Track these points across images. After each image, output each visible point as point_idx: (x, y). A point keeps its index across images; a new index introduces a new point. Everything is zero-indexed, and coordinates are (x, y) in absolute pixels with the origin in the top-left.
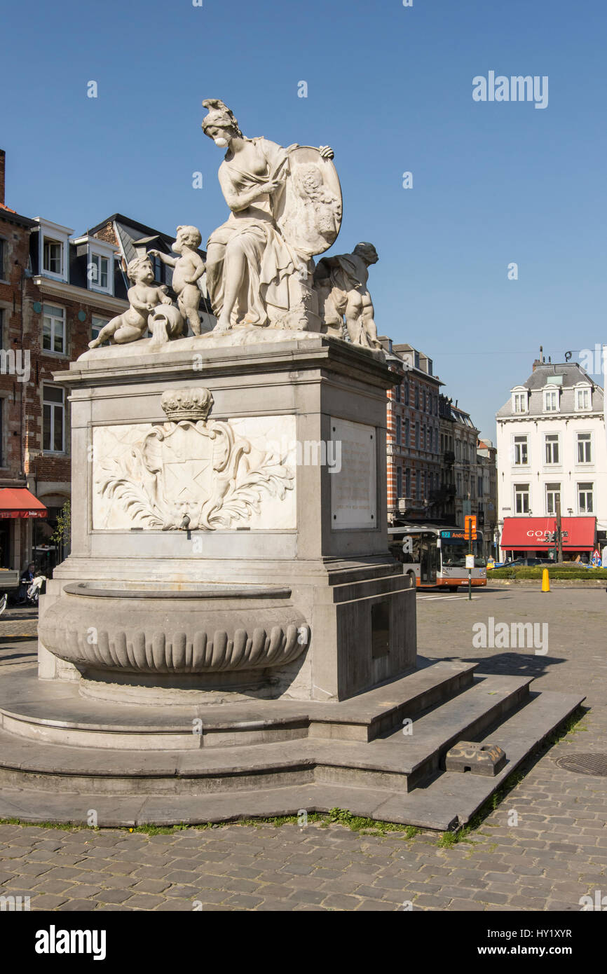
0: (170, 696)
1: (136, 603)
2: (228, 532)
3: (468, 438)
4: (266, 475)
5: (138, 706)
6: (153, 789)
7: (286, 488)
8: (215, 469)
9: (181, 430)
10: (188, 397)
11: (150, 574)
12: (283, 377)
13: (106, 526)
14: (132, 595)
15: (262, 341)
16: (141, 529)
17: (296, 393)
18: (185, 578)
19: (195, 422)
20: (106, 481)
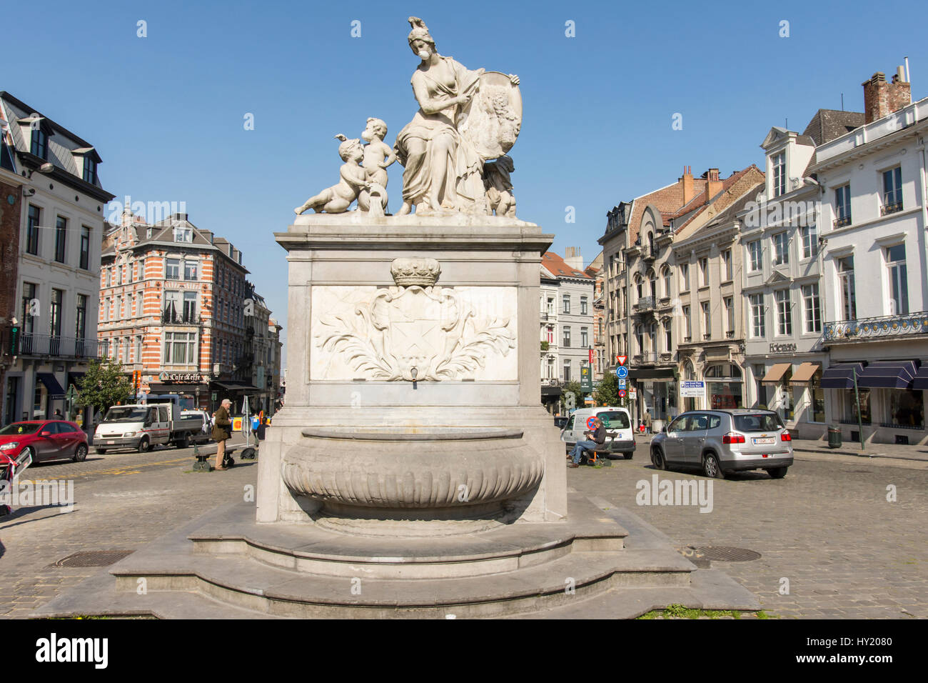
0: (450, 527)
1: (427, 445)
2: (453, 382)
3: (263, 316)
4: (494, 335)
5: (419, 538)
6: (520, 609)
7: (510, 347)
8: (444, 329)
9: (412, 293)
10: (425, 266)
11: (381, 420)
12: (508, 255)
13: (325, 377)
14: (426, 438)
15: (487, 224)
16: (364, 380)
17: (519, 270)
18: (417, 423)
19: (424, 287)
20: (329, 335)
